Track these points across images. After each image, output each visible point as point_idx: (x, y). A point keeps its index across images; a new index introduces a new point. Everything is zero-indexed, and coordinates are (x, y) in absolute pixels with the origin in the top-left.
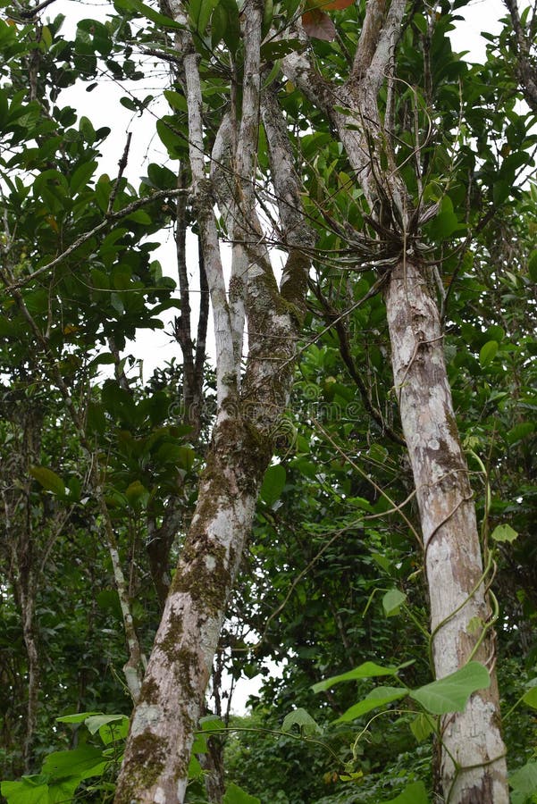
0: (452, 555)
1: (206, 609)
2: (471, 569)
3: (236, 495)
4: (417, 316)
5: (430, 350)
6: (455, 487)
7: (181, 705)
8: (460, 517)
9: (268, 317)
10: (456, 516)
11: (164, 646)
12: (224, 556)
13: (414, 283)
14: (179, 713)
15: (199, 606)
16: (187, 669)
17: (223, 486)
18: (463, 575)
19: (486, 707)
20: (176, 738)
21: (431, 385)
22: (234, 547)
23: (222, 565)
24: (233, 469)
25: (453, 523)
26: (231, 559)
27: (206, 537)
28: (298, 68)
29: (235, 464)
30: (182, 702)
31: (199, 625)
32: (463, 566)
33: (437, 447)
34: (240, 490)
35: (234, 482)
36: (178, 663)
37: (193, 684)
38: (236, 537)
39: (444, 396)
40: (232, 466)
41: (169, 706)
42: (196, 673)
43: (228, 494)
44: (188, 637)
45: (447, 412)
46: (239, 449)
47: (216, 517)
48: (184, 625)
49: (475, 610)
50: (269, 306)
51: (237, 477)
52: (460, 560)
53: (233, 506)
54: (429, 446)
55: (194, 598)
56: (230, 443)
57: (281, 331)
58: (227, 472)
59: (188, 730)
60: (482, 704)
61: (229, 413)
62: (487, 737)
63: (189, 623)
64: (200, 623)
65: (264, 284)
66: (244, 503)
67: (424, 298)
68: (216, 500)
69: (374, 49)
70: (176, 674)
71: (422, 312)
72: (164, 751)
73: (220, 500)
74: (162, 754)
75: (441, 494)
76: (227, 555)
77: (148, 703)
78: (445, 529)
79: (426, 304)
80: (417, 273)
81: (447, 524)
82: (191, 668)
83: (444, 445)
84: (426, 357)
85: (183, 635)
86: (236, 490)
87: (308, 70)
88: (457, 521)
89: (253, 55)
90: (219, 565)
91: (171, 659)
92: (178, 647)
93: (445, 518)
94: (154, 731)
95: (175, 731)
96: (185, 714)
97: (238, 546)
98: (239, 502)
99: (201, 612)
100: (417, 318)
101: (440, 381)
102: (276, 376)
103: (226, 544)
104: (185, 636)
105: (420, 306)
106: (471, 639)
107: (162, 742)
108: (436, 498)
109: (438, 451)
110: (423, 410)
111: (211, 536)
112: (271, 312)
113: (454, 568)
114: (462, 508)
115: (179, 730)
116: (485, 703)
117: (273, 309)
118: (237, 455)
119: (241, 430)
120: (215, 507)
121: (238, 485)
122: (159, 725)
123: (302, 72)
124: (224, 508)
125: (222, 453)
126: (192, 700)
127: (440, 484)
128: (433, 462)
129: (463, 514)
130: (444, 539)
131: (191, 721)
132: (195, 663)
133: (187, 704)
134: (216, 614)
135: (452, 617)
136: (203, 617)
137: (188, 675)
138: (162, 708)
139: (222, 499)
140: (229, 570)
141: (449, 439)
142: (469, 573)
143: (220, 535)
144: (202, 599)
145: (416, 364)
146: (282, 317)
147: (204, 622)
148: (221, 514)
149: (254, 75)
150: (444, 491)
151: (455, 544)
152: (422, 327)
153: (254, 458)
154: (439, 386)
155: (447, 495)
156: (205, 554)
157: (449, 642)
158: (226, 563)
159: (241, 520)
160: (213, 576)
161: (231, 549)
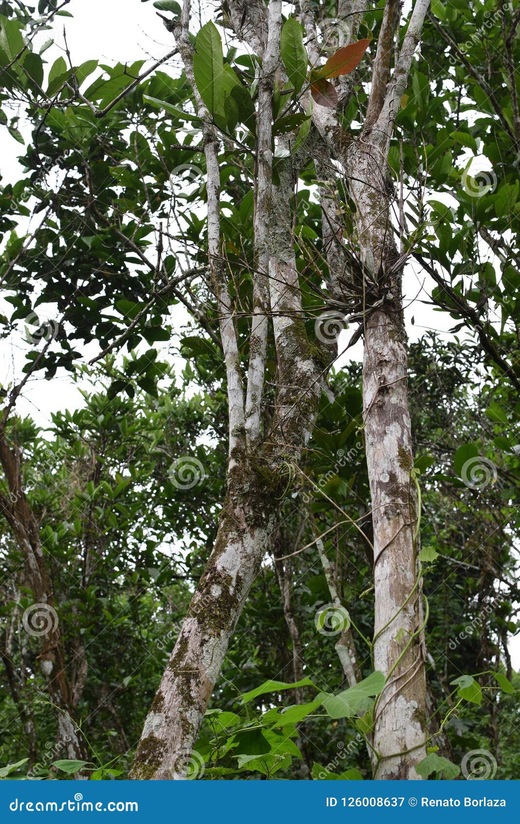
0: (391, 575)
1: (209, 631)
2: (407, 585)
3: (244, 530)
4: (381, 362)
5: (390, 391)
6: (398, 514)
7: (181, 713)
8: (402, 540)
9: (293, 363)
10: (398, 539)
11: (174, 664)
12: (230, 584)
13: (384, 330)
14: (178, 719)
15: (203, 629)
16: (188, 682)
17: (233, 524)
18: (398, 591)
19: (408, 705)
20: (174, 739)
21: (387, 424)
22: (241, 574)
23: (228, 592)
24: (243, 508)
25: (394, 546)
26: (237, 585)
27: (215, 569)
28: (327, 127)
29: (244, 503)
30: (181, 709)
31: (202, 645)
32: (400, 584)
33: (387, 480)
34: (249, 525)
35: (242, 519)
36: (181, 677)
37: (193, 694)
38: (243, 566)
39: (400, 432)
40: (241, 505)
41: (170, 714)
42: (197, 685)
43: (237, 530)
44: (191, 655)
45: (400, 446)
46: (246, 490)
47: (225, 551)
48: (190, 645)
49: (407, 620)
50: (295, 353)
51: (246, 514)
52: (397, 578)
53: (242, 540)
54: (381, 479)
55: (200, 622)
56: (237, 487)
57: (304, 374)
58: (237, 511)
59: (186, 732)
60: (405, 703)
61: (237, 461)
62: (407, 731)
63: (193, 644)
64: (203, 643)
65: (292, 333)
66: (252, 536)
67: (390, 343)
68: (227, 536)
69: (382, 103)
70: (178, 686)
71: (386, 358)
72: (162, 750)
73: (230, 536)
74: (160, 753)
75: (387, 522)
76: (234, 583)
77: (155, 713)
78: (387, 552)
79: (392, 349)
80: (388, 321)
81: (389, 548)
82: (192, 681)
83: (393, 477)
84: (386, 399)
85: (187, 654)
86: (245, 525)
87: (334, 127)
88: (399, 544)
89: (264, 133)
90: (225, 591)
91: (176, 675)
92: (183, 664)
93: (388, 542)
94: (156, 735)
95: (173, 734)
96: (184, 720)
97: (245, 574)
98: (248, 536)
99: (205, 633)
100: (382, 363)
101: (397, 418)
102: (294, 419)
103: (233, 574)
104: (189, 655)
105: (386, 351)
106: (400, 647)
107: (162, 743)
108: (383, 525)
109: (387, 483)
110: (378, 447)
111: (219, 568)
112: (297, 358)
113: (391, 586)
114: (405, 532)
115: (177, 733)
116: (407, 702)
117: (299, 355)
118: (245, 496)
119: (248, 474)
120: (226, 542)
121: (246, 521)
122: (161, 730)
123: (329, 131)
124: (233, 542)
125: (233, 495)
126: (192, 707)
127: (385, 513)
128: (383, 493)
129: (405, 537)
130: (385, 561)
131: (189, 724)
132: (196, 676)
133: (186, 711)
134: (219, 635)
135: (386, 629)
136: (206, 637)
137: (189, 687)
138: (164, 716)
139: (233, 535)
140: (235, 595)
141: (398, 471)
142: (405, 589)
143: (227, 566)
144: (207, 622)
145: (375, 406)
146: (307, 362)
147: (207, 641)
148: (230, 548)
149: (265, 153)
150: (389, 519)
151: (394, 566)
152: (385, 371)
153: (263, 496)
154: (396, 424)
155: (391, 522)
156: (213, 583)
157: (383, 650)
158: (231, 590)
159: (249, 551)
160: (219, 602)
161: (238, 578)
